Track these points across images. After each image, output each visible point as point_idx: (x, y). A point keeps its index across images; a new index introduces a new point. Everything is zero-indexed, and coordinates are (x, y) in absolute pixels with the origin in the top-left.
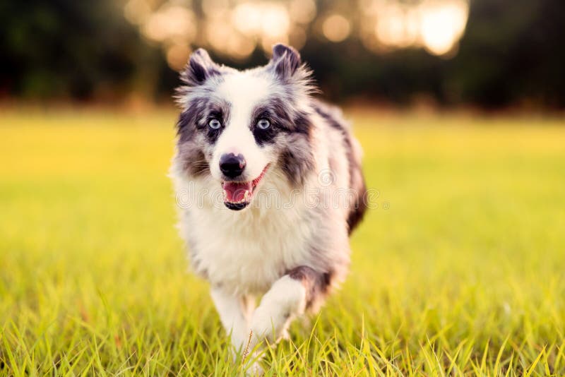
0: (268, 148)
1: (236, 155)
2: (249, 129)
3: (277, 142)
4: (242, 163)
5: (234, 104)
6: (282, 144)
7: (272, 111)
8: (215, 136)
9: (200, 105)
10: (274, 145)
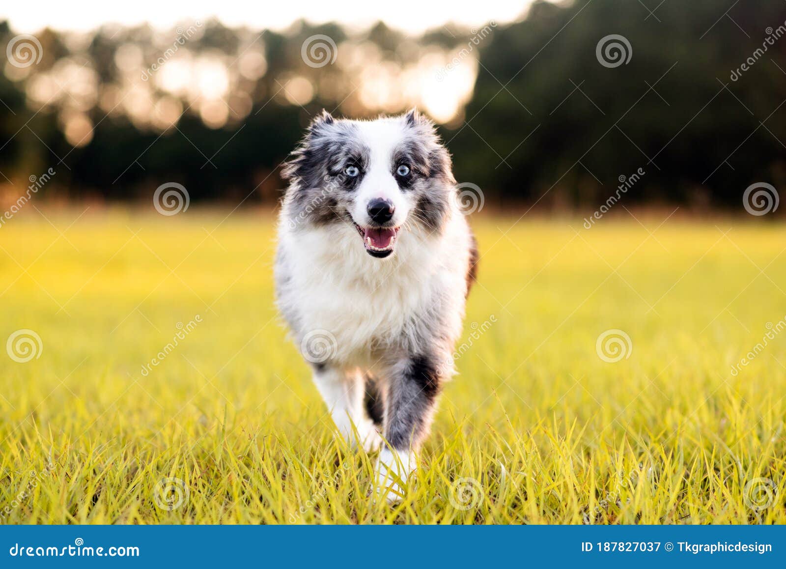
0: (409, 194)
1: (385, 200)
2: (391, 175)
3: (416, 189)
4: (392, 207)
5: (373, 150)
6: (420, 190)
7: (409, 156)
8: (352, 183)
9: (333, 148)
10: (414, 191)
